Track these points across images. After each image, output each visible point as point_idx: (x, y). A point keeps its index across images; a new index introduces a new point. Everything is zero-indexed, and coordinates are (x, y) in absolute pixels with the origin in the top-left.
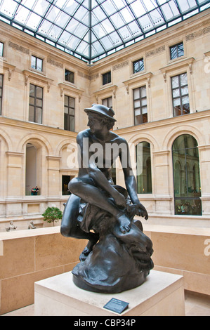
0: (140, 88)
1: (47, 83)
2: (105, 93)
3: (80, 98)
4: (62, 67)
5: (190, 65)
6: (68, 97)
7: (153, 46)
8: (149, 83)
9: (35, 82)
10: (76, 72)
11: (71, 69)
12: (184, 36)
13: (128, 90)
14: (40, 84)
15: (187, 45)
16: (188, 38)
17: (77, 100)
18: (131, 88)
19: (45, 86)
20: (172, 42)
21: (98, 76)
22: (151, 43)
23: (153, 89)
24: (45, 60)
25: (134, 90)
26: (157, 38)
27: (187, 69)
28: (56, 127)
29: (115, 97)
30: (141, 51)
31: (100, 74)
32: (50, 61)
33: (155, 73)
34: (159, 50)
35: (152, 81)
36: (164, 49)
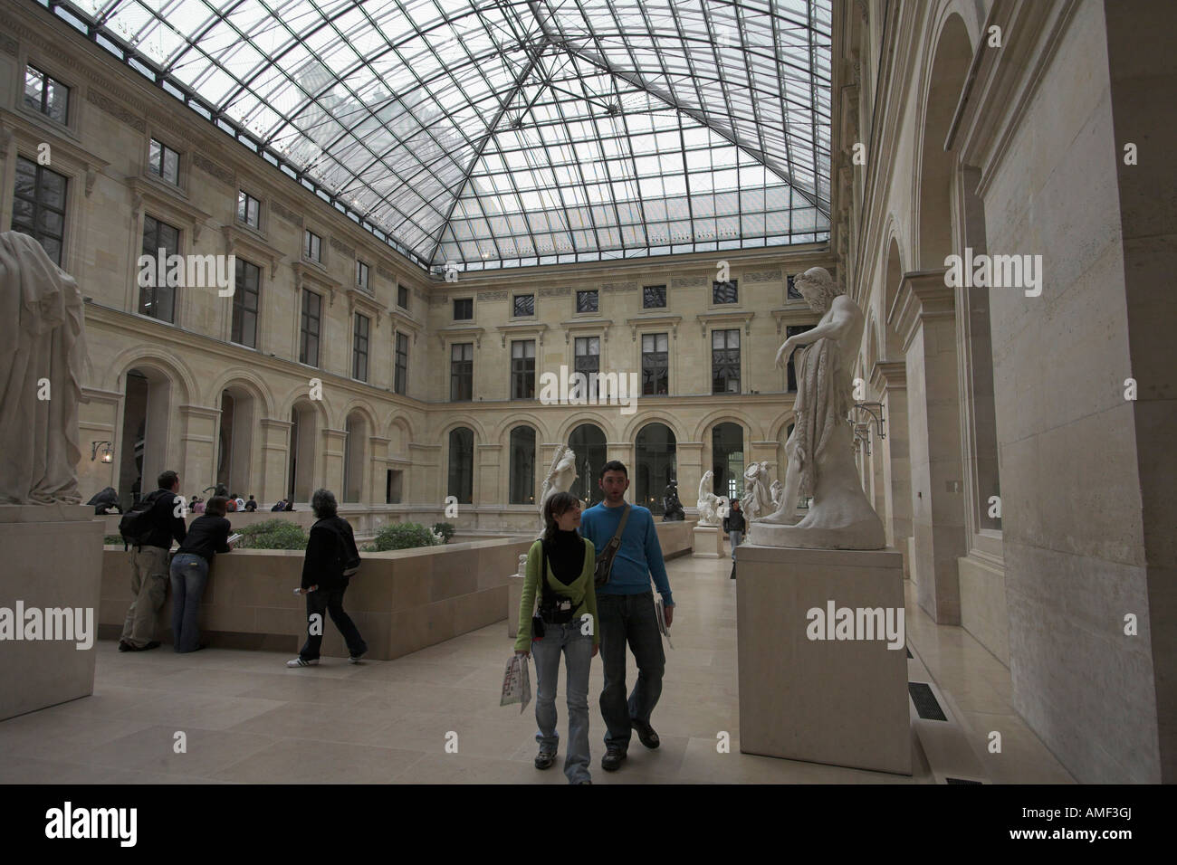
0: (524, 342)
1: (377, 311)
2: (459, 336)
3: (416, 337)
4: (394, 281)
5: (606, 329)
6: (400, 335)
7: (553, 283)
8: (541, 338)
9: (362, 310)
10: (412, 290)
11: (406, 283)
12: (601, 283)
13: (504, 340)
14: (368, 313)
15: (604, 299)
16: (605, 288)
17: (412, 339)
18: (510, 338)
19: (373, 316)
20: (582, 286)
21: (446, 301)
22: (551, 279)
23: (547, 349)
24: (374, 269)
25: (513, 342)
26: (561, 275)
27: (601, 333)
28: (385, 388)
29: (479, 347)
30: (532, 284)
31: (450, 299)
32: (380, 271)
33: (553, 326)
34: (560, 292)
35: (546, 336)
36: (569, 292)
